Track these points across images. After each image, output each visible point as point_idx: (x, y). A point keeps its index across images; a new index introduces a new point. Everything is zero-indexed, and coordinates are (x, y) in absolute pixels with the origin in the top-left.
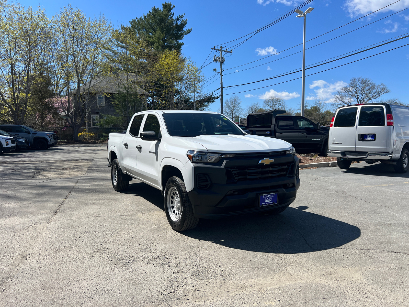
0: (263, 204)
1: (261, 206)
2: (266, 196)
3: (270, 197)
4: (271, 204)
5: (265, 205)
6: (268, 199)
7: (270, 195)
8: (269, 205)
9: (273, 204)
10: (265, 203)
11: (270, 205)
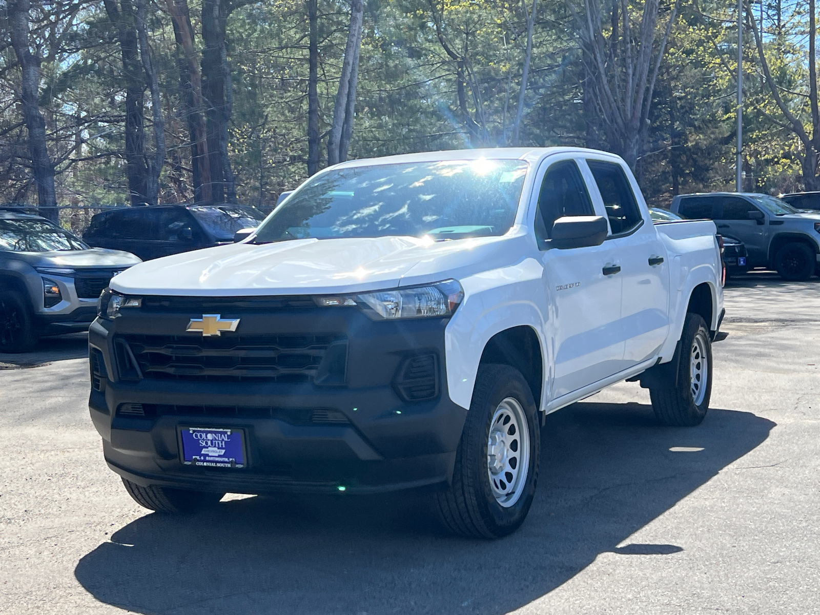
0: (198, 458)
1: (190, 463)
2: (204, 436)
3: (216, 440)
4: (222, 465)
5: (201, 464)
6: (212, 444)
7: (215, 433)
8: (214, 465)
9: (229, 465)
10: (205, 458)
11: (219, 465)
